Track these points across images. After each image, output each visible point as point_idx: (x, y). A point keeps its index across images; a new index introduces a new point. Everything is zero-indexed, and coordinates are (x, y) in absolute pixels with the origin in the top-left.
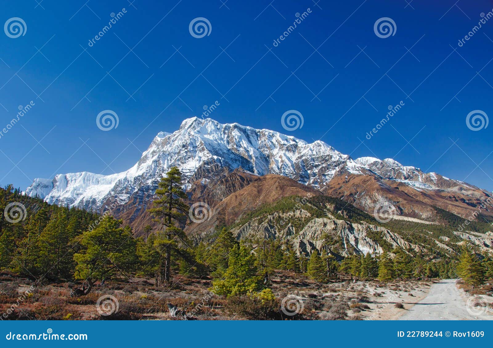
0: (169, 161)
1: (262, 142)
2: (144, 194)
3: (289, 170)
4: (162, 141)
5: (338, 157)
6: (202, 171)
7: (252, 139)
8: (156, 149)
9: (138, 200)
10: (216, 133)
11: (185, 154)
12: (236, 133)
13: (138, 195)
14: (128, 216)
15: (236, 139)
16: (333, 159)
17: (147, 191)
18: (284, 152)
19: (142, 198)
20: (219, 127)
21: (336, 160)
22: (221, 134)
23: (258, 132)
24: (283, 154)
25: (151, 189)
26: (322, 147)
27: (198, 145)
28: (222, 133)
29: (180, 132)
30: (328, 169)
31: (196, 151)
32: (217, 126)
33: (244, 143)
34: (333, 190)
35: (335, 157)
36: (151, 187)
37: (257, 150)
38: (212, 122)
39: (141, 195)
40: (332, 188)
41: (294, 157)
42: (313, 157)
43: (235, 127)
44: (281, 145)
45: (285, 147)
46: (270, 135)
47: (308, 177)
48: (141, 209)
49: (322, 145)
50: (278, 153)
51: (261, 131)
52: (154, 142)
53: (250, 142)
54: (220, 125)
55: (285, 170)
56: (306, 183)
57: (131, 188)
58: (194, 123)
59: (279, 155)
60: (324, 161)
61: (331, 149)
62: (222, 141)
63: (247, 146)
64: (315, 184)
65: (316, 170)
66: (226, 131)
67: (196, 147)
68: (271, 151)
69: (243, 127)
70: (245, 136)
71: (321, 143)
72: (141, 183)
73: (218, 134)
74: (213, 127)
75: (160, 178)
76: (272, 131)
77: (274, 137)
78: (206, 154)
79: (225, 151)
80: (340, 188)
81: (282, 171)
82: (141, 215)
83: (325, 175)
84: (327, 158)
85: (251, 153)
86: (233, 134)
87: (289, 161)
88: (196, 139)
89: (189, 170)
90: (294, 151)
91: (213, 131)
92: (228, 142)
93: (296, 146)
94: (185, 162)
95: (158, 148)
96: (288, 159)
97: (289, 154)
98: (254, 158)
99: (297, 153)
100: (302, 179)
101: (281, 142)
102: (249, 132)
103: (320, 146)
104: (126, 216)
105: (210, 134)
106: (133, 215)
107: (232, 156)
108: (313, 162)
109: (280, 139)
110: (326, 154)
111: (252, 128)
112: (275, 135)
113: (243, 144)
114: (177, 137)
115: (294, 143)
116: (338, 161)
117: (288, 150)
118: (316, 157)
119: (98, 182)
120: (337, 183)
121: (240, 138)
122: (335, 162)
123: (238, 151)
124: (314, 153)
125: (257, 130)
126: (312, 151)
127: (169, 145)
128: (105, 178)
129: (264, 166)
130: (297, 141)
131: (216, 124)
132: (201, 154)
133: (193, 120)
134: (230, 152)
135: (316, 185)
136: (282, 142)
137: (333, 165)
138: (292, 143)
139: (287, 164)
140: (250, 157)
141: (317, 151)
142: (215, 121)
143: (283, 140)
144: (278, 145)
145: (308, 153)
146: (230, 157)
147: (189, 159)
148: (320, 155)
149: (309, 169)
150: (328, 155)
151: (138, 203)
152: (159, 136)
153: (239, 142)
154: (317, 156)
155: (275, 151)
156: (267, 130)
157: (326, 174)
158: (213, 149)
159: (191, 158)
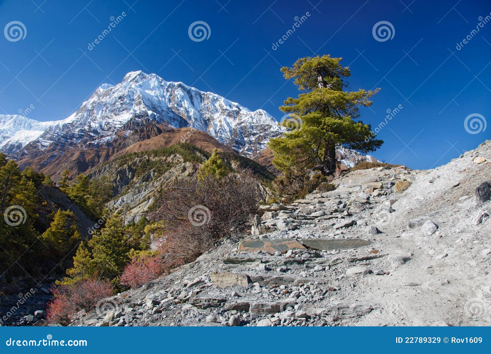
0: (104, 112)
1: (205, 105)
2: (67, 141)
3: (226, 135)
4: (104, 92)
5: (277, 128)
6: (132, 124)
7: (195, 101)
8: (96, 100)
9: (59, 147)
10: (159, 90)
11: (120, 106)
12: (179, 93)
13: (60, 142)
14: (40, 162)
15: (178, 98)
16: (272, 129)
17: (71, 139)
18: (225, 116)
19: (63, 145)
20: (162, 84)
21: (275, 130)
22: (164, 92)
23: (202, 95)
24: (223, 119)
25: (75, 137)
26: (263, 117)
27: (136, 99)
28: (165, 90)
29: (122, 84)
30: (265, 138)
31: (133, 104)
32: (161, 82)
33: (186, 104)
34: (264, 158)
35: (274, 127)
36: (76, 135)
37: (199, 112)
38: (156, 77)
39: (63, 142)
40: (263, 156)
41: (234, 123)
42: (253, 125)
43: (180, 86)
44: (223, 110)
45: (227, 112)
46: (214, 99)
47: (244, 145)
48: (56, 156)
49: (263, 114)
50: (218, 118)
51: (205, 93)
52: (96, 93)
53: (192, 103)
54: (165, 82)
55: (222, 134)
56: (241, 149)
57: (56, 135)
58: (138, 77)
59: (220, 119)
60: (263, 130)
61: (272, 119)
62: (163, 99)
63: (188, 106)
64: (248, 151)
65: (253, 138)
66: (170, 90)
67: (133, 100)
68: (212, 115)
69: (188, 87)
70: (188, 96)
71: (262, 112)
72: (69, 130)
73: (160, 91)
74: (156, 83)
75: (88, 127)
76: (216, 95)
77: (217, 101)
78: (141, 108)
79: (165, 109)
80: (271, 158)
81: (219, 135)
82: (54, 162)
83: (260, 144)
84: (267, 127)
85: (191, 114)
86: (176, 93)
87: (228, 126)
88: (135, 92)
89: (120, 122)
90: (235, 117)
91: (156, 87)
92: (170, 101)
93: (238, 113)
94: (119, 114)
95: (99, 99)
96: (227, 125)
97: (230, 120)
98: (193, 120)
99: (238, 120)
100: (237, 145)
101: (223, 107)
102: (193, 94)
103: (261, 115)
104: (38, 161)
105: (152, 90)
106: (45, 161)
107: (171, 115)
108: (251, 130)
109: (223, 104)
110: (266, 124)
111: (197, 90)
112: (219, 99)
113: (184, 104)
114: (118, 89)
115: (236, 109)
116: (276, 132)
117: (229, 115)
118: (255, 126)
119: (31, 127)
120: (270, 153)
121: (183, 98)
122: (273, 132)
123: (178, 110)
124: (255, 121)
125: (202, 92)
126: (252, 119)
127: (108, 97)
128: (39, 124)
129: (202, 129)
130: (241, 108)
131: (160, 81)
132: (136, 108)
133: (137, 74)
134: (170, 110)
135: (249, 153)
136: (225, 107)
137: (271, 135)
138: (235, 109)
139: (225, 129)
140: (190, 118)
141: (258, 120)
142: (160, 78)
143: (226, 105)
144: (220, 110)
145: (248, 120)
146: (169, 115)
147: (124, 111)
148: (259, 124)
149: (246, 137)
150: (268, 125)
151: (58, 150)
152: (102, 88)
153: (181, 101)
154: (257, 124)
155: (216, 116)
156: (212, 93)
157: (262, 142)
158: (152, 105)
159: (126, 111)
